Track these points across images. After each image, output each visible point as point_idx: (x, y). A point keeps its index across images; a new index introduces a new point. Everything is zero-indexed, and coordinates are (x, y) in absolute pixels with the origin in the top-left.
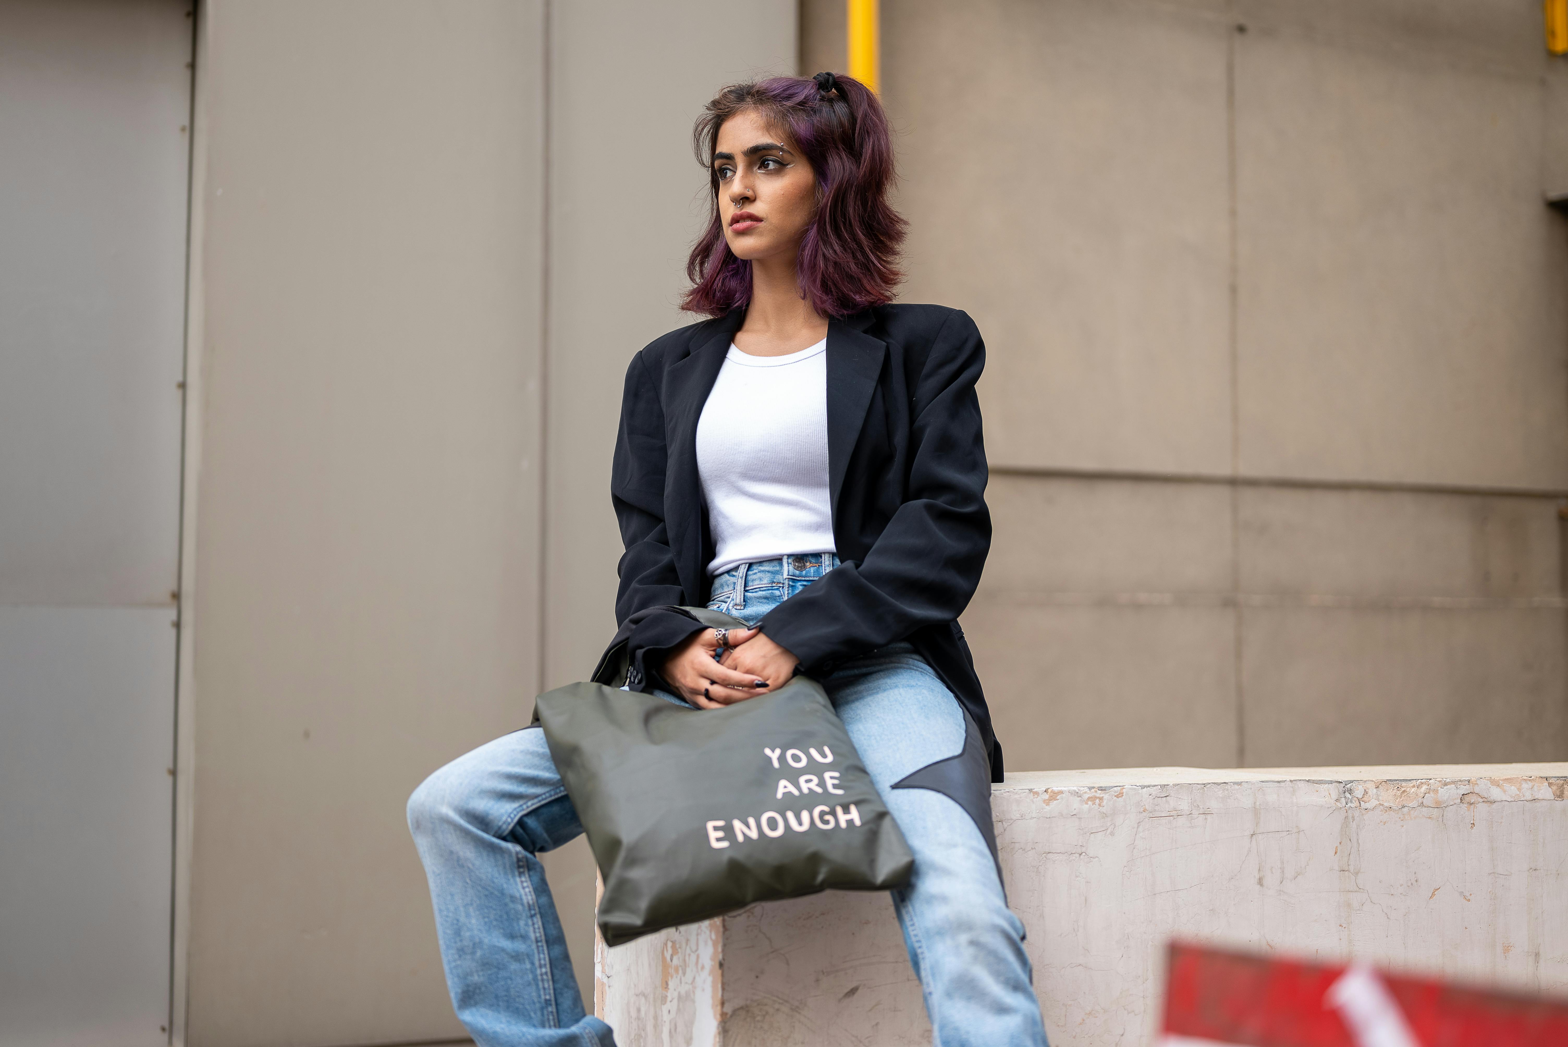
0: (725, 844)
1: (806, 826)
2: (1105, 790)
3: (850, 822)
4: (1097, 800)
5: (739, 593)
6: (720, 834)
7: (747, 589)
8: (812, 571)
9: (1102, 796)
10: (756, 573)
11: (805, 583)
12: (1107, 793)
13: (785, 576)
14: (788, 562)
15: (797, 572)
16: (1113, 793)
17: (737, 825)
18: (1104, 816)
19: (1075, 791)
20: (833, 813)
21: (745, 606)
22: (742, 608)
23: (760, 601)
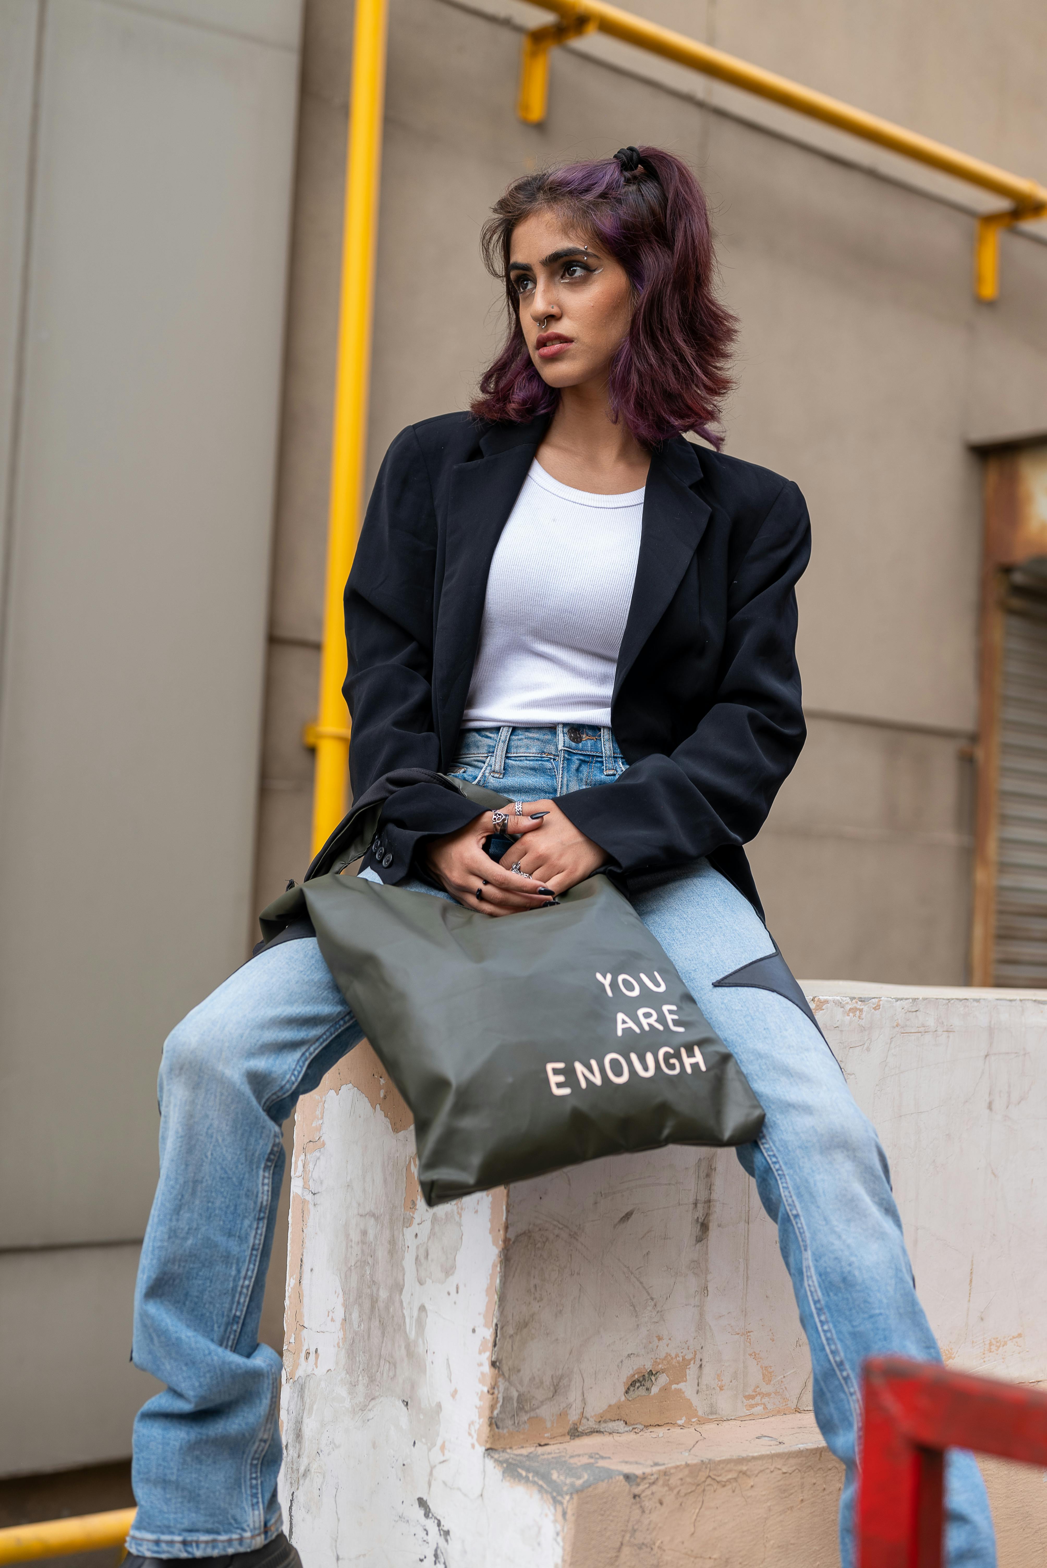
0: (566, 1091)
1: (651, 1072)
2: (864, 1001)
3: (695, 1066)
4: (858, 1012)
5: (498, 759)
6: (561, 1079)
7: (509, 755)
8: (589, 745)
9: (861, 1007)
10: (520, 740)
11: (581, 757)
12: (867, 1004)
13: (560, 747)
14: (563, 731)
15: (573, 744)
16: (871, 1005)
17: (579, 1067)
18: (863, 1029)
19: (838, 1000)
20: (678, 1056)
21: (504, 774)
22: (501, 776)
23: (525, 771)
